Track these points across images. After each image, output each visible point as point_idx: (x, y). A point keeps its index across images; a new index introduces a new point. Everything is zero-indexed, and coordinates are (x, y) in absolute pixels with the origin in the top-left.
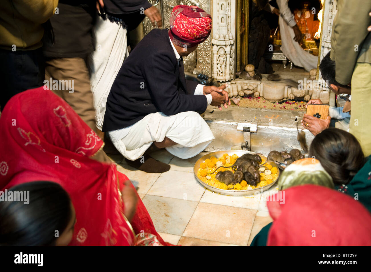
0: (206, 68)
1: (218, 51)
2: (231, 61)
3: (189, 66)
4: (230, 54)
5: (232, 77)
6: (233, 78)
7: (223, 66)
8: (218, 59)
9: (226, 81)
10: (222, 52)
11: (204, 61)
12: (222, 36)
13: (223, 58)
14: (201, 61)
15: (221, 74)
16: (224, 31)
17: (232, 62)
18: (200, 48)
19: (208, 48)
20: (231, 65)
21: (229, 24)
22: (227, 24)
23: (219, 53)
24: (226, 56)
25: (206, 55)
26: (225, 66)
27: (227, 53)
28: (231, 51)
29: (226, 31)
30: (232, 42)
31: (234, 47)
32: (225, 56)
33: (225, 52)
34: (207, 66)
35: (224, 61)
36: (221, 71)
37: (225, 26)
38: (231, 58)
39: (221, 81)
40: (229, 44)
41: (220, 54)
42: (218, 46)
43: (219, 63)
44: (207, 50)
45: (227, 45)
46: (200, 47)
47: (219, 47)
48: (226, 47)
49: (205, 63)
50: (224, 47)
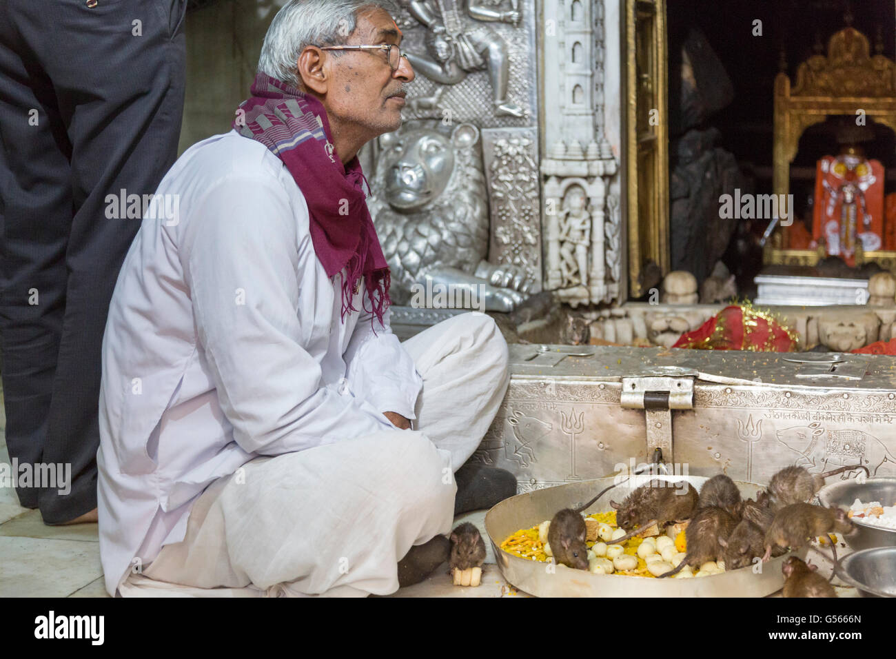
0: (521, 261)
1: (562, 199)
2: (609, 235)
3: (460, 250)
4: (605, 209)
5: (612, 292)
6: (615, 296)
7: (581, 250)
8: (563, 225)
9: (590, 302)
10: (576, 201)
11: (516, 238)
12: (574, 145)
13: (580, 221)
14: (505, 240)
15: (575, 281)
16: (584, 131)
17: (613, 236)
18: (501, 192)
19: (530, 191)
20: (607, 246)
21: (600, 108)
22: (592, 108)
23: (565, 205)
24: (590, 214)
25: (523, 214)
26: (589, 249)
27: (593, 202)
28: (608, 200)
29: (591, 130)
30: (612, 169)
31: (616, 188)
32: (585, 215)
33: (588, 200)
34: (527, 256)
35: (583, 231)
36: (574, 269)
37: (587, 115)
38: (607, 224)
39: (574, 303)
40: (601, 172)
41: (570, 206)
42: (560, 178)
43: (568, 239)
44: (527, 198)
45: (594, 177)
46: (502, 189)
47: (566, 183)
48: (590, 183)
49: (520, 245)
50: (583, 182)
